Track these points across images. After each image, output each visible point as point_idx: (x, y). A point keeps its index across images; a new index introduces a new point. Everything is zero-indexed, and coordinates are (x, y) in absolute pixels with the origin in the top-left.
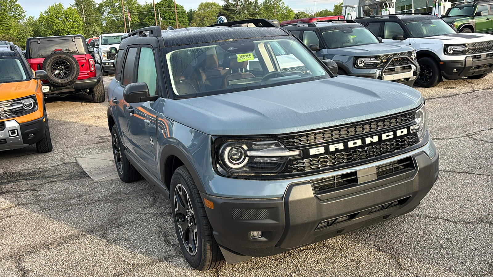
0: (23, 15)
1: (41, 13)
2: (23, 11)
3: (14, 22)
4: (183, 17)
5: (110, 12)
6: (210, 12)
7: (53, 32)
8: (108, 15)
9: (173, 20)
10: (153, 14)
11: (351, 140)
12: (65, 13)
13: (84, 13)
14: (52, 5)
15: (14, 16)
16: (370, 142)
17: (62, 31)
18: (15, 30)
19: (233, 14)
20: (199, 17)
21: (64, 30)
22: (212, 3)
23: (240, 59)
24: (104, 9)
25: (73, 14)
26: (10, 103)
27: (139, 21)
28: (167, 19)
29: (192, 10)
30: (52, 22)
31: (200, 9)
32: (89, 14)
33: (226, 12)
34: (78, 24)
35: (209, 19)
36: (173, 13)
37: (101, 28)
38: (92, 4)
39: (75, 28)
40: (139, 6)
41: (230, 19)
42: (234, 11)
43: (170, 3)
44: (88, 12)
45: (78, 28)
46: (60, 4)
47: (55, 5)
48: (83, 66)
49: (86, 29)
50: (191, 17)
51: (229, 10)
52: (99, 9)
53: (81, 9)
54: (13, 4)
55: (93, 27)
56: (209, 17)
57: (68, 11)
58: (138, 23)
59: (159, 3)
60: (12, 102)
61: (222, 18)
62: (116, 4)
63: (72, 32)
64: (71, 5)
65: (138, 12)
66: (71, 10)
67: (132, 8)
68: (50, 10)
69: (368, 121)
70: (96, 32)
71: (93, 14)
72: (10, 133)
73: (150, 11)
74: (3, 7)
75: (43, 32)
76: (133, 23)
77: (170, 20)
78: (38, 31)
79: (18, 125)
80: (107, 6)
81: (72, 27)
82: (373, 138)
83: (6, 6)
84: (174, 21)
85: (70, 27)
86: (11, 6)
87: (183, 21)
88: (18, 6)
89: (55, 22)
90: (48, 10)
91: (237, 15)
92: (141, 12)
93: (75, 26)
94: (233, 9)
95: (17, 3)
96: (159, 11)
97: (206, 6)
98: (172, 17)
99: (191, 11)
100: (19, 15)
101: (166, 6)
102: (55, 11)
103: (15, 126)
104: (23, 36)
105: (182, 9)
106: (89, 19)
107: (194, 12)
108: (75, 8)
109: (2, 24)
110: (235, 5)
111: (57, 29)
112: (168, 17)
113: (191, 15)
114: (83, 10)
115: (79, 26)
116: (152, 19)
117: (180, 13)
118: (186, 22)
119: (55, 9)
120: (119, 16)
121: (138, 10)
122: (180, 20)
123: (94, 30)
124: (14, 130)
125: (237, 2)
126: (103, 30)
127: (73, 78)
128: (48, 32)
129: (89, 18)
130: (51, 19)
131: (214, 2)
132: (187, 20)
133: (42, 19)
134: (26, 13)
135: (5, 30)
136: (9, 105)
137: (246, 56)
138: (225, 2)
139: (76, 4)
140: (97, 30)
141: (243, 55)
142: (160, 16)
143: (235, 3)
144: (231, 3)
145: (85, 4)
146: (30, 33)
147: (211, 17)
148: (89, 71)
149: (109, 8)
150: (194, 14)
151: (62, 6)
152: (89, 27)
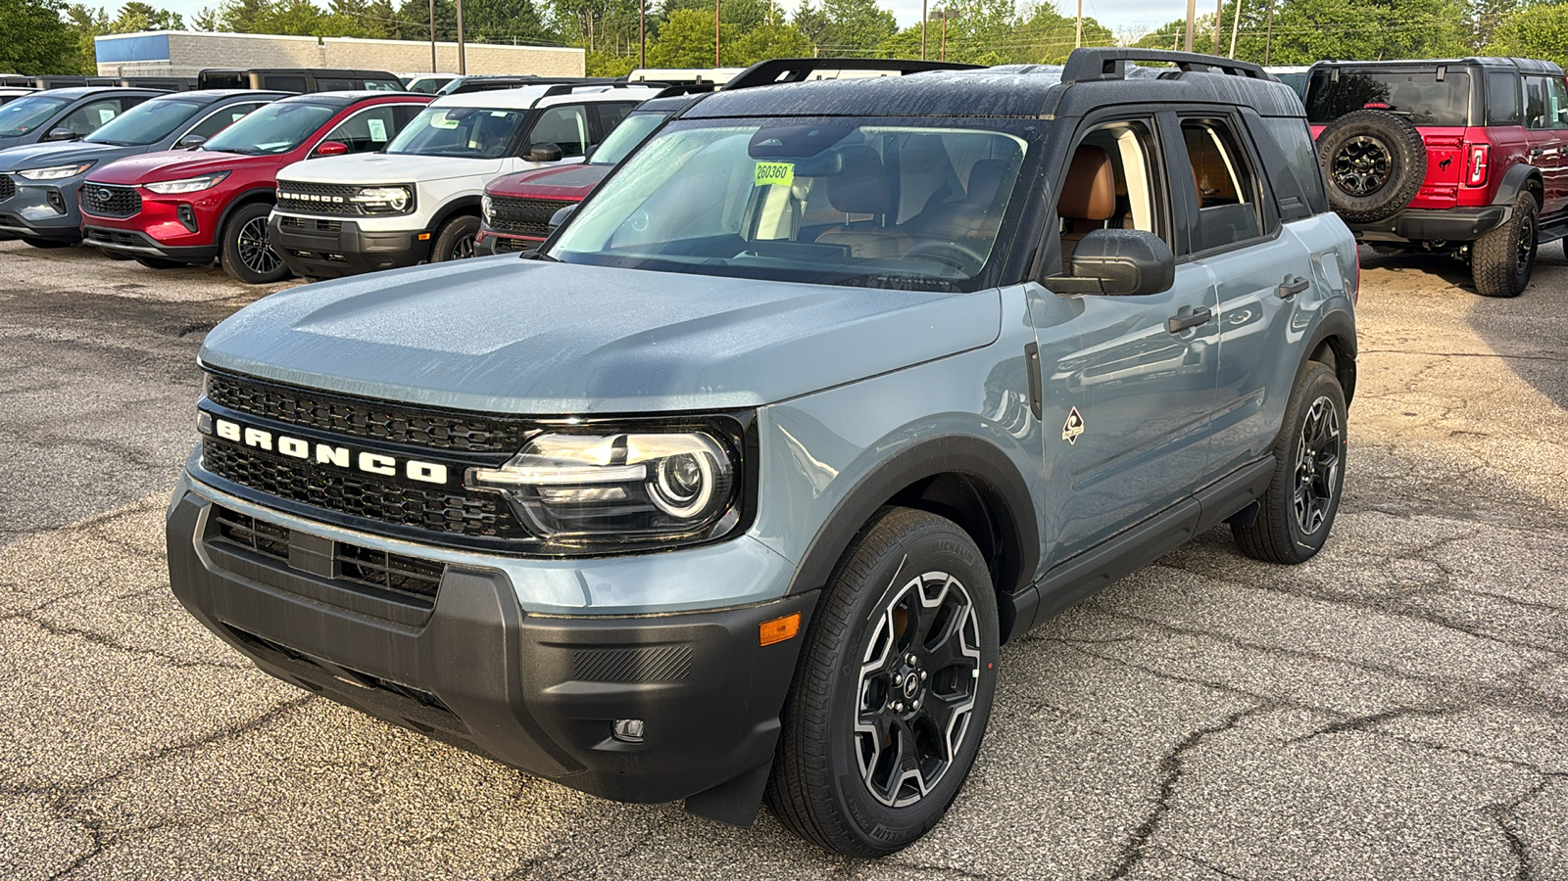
48: (1444, 164)
127: (1390, 198)
148: (1462, 186)
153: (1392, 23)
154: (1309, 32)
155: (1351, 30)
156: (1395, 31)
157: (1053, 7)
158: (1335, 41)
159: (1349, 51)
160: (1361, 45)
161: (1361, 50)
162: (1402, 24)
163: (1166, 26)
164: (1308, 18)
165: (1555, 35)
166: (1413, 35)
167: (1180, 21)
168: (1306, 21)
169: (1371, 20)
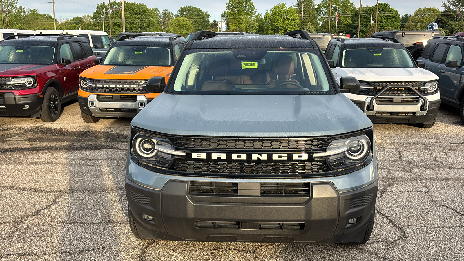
0: (254, 12)
1: (267, 11)
2: (255, 8)
3: (245, 17)
4: (396, 22)
5: (326, 13)
6: (427, 18)
7: (273, 28)
8: (324, 15)
9: (385, 23)
10: (366, 17)
11: (236, 153)
12: (286, 12)
13: (303, 13)
14: (277, 4)
15: (247, 12)
16: (257, 159)
17: (281, 28)
18: (245, 24)
19: (451, 20)
20: (414, 22)
21: (283, 27)
22: (431, 8)
23: (244, 66)
24: (322, 10)
25: (293, 13)
26: (144, 82)
27: (351, 23)
28: (379, 22)
29: (408, 15)
30: (274, 19)
31: (416, 14)
32: (307, 14)
33: (444, 18)
34: (295, 22)
35: (425, 25)
36: (386, 16)
37: (315, 27)
38: (312, 5)
39: (292, 26)
40: (355, 8)
41: (447, 25)
42: (454, 17)
43: (385, 7)
44: (307, 12)
45: (294, 26)
46: (283, 4)
47: (280, 4)
49: (302, 27)
50: (406, 22)
51: (449, 17)
52: (317, 10)
53: (301, 9)
54: (248, 2)
55: (308, 25)
56: (425, 23)
57: (289, 10)
58: (350, 24)
59: (373, 7)
60: (145, 81)
61: (433, 24)
62: (333, 6)
63: (288, 29)
64: (293, 5)
65: (352, 14)
66: (291, 9)
67: (347, 10)
68: (275, 9)
69: (258, 139)
70: (310, 31)
71: (310, 13)
72: (139, 105)
73: (364, 14)
74: (240, 5)
75: (266, 28)
76: (345, 24)
77: (381, 24)
78: (262, 26)
79: (146, 100)
80: (325, 7)
81: (290, 25)
82: (261, 156)
83: (243, 4)
84: (386, 25)
85: (288, 25)
86: (247, 4)
87: (395, 25)
88: (252, 4)
89: (277, 19)
90: (273, 9)
91: (457, 22)
92: (355, 14)
93: (292, 23)
94: (453, 16)
95: (251, 2)
96: (372, 14)
97: (424, 11)
98: (384, 21)
99: (406, 15)
100: (251, 12)
101: (380, 10)
102: (279, 11)
103: (143, 101)
104: (250, 30)
105: (396, 14)
106: (306, 19)
107: (410, 16)
108: (297, 7)
109: (237, 19)
110: (456, 11)
111: (277, 25)
112: (380, 20)
113: (406, 19)
114: (303, 9)
115: (296, 24)
116: (364, 21)
117: (393, 17)
118: (398, 27)
119: (279, 8)
120: (334, 17)
121: (352, 12)
122: (392, 24)
123: (308, 28)
124: (143, 103)
125: (460, 9)
126: (317, 29)
128: (270, 28)
129: (306, 17)
130: (273, 16)
131: (433, 7)
132: (399, 24)
133: (267, 17)
134: (256, 11)
135: (239, 24)
136: (143, 83)
137: (249, 64)
138: (445, 8)
139: (298, 4)
140: (310, 29)
141: (247, 62)
142: (372, 19)
143: (456, 9)
144: (452, 9)
145: (305, 5)
146: (255, 27)
147: (427, 23)
149: (327, 9)
150: (410, 19)
151: (285, 6)
152: (305, 25)
153: (142, 20)
154: (120, 22)
155: (131, 21)
156: (143, 22)
157: (37, 11)
158: (128, 24)
159: (131, 27)
160: (135, 26)
161: (135, 27)
162: (144, 20)
163: (73, 18)
164: (119, 17)
165: (183, 25)
166: (148, 23)
167: (77, 17)
168: (119, 18)
169: (136, 19)
